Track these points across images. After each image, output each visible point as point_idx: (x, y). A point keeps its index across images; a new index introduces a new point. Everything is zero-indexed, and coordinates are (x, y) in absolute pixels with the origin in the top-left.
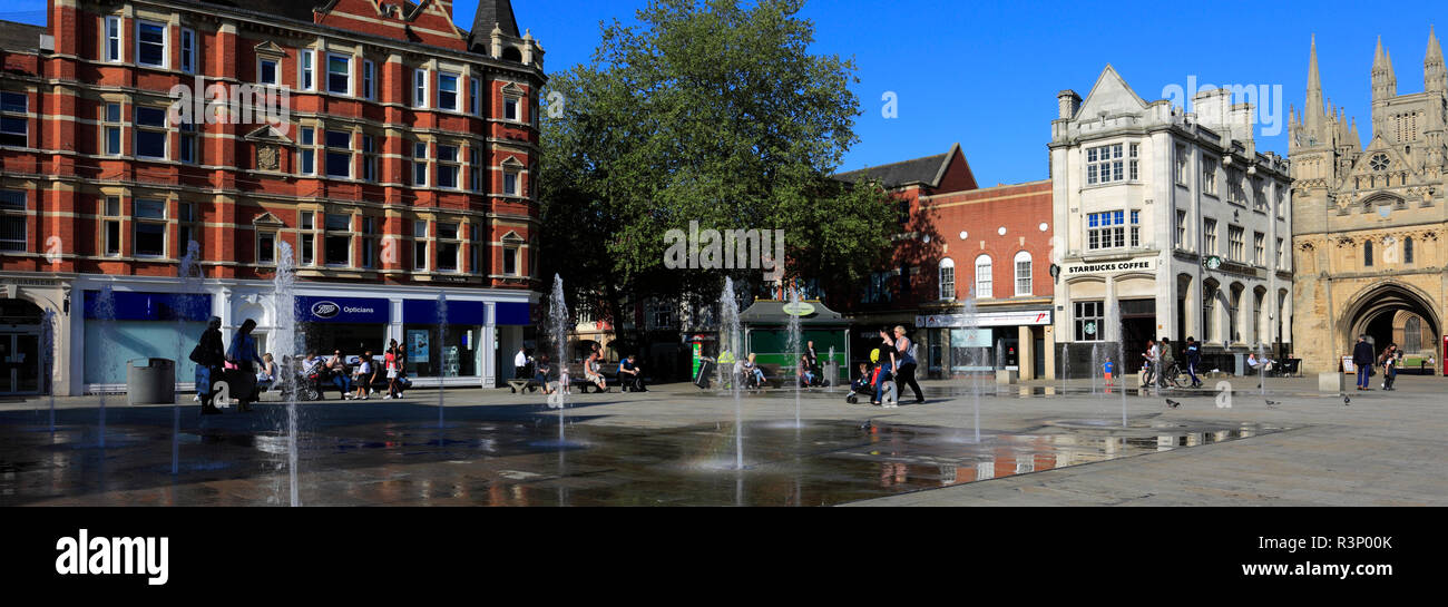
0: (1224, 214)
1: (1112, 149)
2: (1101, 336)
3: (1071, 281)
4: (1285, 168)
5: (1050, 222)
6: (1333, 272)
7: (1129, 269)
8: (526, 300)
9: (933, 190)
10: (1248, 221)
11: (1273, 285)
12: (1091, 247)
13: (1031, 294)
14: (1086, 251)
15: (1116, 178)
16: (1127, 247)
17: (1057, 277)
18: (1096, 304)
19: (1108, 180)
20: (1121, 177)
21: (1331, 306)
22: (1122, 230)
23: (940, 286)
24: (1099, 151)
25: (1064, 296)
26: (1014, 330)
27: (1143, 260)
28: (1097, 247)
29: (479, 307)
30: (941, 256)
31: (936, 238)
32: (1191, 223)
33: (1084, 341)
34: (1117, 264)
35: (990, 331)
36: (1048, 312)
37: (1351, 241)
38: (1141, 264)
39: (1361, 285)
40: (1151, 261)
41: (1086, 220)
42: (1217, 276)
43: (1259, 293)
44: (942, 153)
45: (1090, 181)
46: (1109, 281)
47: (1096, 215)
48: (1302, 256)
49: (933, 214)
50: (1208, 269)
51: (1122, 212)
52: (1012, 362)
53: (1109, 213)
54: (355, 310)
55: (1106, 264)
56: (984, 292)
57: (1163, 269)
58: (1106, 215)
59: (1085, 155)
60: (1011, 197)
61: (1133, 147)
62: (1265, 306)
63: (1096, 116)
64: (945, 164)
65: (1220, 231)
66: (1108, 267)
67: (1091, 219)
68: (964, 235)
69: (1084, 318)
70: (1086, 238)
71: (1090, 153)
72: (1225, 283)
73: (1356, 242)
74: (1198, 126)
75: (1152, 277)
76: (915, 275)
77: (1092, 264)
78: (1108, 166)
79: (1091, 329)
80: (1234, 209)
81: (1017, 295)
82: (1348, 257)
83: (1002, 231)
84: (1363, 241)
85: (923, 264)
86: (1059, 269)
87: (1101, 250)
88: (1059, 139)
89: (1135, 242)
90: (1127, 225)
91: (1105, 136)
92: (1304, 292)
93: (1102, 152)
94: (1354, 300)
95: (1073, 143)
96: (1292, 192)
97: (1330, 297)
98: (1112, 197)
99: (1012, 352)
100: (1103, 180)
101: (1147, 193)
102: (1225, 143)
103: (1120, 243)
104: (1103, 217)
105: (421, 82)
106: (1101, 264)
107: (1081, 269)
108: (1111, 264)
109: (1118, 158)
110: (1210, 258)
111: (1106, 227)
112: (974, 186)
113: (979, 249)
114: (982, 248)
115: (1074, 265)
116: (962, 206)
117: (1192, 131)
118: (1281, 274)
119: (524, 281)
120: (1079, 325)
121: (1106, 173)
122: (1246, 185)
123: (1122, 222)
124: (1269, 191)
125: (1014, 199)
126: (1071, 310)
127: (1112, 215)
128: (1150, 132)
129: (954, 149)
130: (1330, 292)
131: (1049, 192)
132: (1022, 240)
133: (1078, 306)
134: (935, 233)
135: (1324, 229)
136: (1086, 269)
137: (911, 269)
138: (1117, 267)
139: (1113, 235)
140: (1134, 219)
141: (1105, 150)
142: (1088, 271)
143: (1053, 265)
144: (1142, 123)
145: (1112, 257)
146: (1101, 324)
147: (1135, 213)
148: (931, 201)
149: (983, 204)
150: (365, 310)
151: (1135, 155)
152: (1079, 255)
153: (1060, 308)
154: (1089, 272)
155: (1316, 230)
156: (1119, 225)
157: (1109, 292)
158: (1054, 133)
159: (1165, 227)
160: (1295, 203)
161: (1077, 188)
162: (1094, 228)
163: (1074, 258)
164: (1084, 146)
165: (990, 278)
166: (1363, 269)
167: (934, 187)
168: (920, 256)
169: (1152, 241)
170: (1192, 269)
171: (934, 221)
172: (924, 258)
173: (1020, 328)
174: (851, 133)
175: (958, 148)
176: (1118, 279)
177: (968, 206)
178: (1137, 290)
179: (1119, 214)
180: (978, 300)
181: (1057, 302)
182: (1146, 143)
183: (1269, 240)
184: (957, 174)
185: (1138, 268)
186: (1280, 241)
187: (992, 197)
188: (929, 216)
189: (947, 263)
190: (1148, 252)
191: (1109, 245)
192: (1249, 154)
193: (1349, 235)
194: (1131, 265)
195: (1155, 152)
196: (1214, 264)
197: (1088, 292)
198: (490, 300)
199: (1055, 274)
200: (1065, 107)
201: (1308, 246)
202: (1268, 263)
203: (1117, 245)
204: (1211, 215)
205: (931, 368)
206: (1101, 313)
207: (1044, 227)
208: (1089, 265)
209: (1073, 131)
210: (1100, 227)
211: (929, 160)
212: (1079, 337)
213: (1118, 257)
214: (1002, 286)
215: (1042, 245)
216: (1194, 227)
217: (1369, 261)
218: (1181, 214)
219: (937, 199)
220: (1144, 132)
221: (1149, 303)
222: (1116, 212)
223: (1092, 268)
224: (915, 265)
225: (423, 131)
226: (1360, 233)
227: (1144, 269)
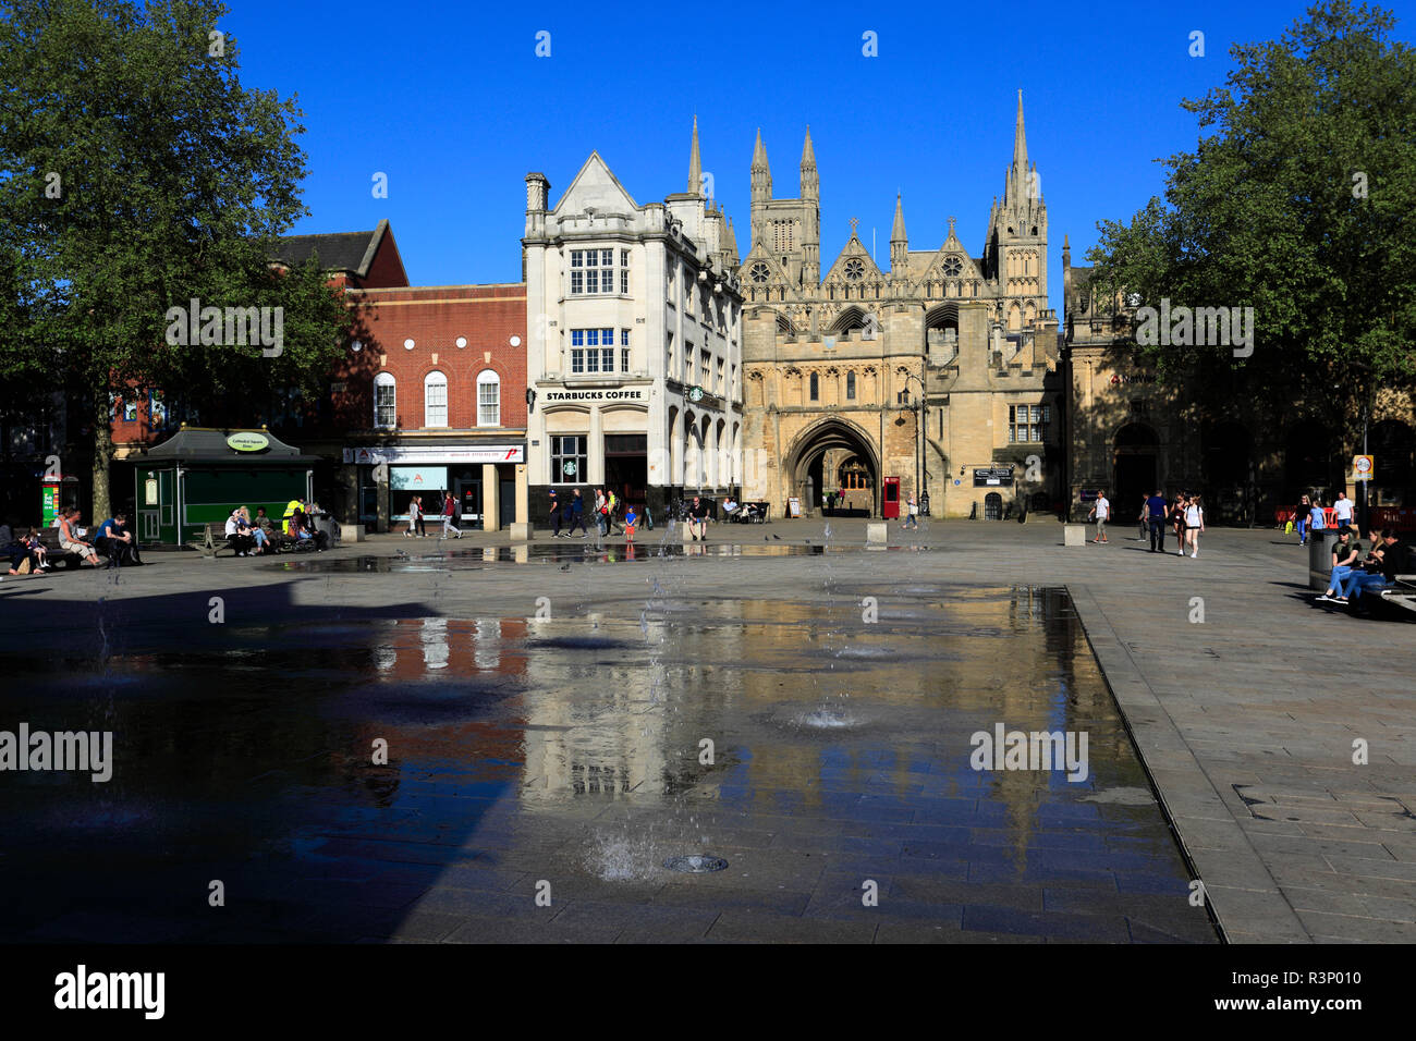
0: (697, 334)
1: (600, 254)
2: (584, 477)
3: (549, 411)
4: (737, 286)
5: (523, 335)
6: (780, 405)
7: (618, 399)
9: (361, 281)
10: (715, 346)
11: (730, 417)
12: (575, 370)
13: (498, 424)
14: (568, 373)
15: (604, 290)
16: (617, 373)
17: (532, 406)
18: (577, 439)
19: (595, 290)
20: (611, 289)
21: (779, 443)
22: (611, 352)
23: (376, 410)
24: (585, 254)
25: (539, 427)
26: (477, 469)
27: (635, 389)
28: (581, 370)
30: (378, 369)
31: (373, 347)
32: (677, 346)
33: (562, 484)
34: (604, 392)
35: (445, 469)
36: (521, 448)
37: (798, 372)
38: (632, 393)
39: (807, 421)
40: (643, 389)
41: (569, 336)
42: (693, 408)
43: (721, 424)
44: (364, 229)
45: (574, 290)
46: (595, 412)
47: (581, 331)
48: (752, 385)
49: (367, 314)
50: (690, 401)
51: (611, 330)
52: (469, 508)
53: (596, 330)
55: (591, 391)
56: (436, 418)
57: (656, 398)
58: (593, 332)
59: (568, 257)
60: (476, 300)
61: (624, 253)
62: (722, 441)
63: (581, 212)
64: (372, 246)
65: (696, 351)
66: (593, 395)
67: (574, 336)
68: (409, 344)
69: (563, 455)
70: (569, 358)
71: (574, 256)
72: (699, 413)
73: (804, 372)
74: (683, 237)
75: (644, 409)
76: (339, 392)
77: (574, 389)
78: (596, 273)
79: (571, 469)
80: (704, 331)
81: (481, 423)
82: (795, 389)
83: (461, 343)
84: (809, 373)
85: (351, 378)
86: (534, 394)
87: (586, 375)
88: (536, 234)
89: (625, 368)
90: (617, 346)
91: (594, 238)
92: (753, 425)
93: (589, 256)
94: (800, 436)
95: (552, 241)
96: (743, 311)
97: (778, 433)
98: (597, 311)
99: (469, 497)
100: (589, 290)
101: (637, 310)
102: (701, 255)
103: (609, 367)
104: (604, 335)
106: (585, 391)
107: (561, 396)
108: (598, 391)
109: (607, 266)
110: (691, 388)
111: (593, 347)
112: (403, 282)
113: (431, 364)
114: (435, 362)
115: (553, 390)
116: (408, 306)
117: (678, 239)
118: (737, 407)
120: (556, 465)
121: (593, 283)
122: (712, 303)
123: (611, 342)
124: (727, 310)
125: (478, 303)
126: (546, 445)
127: (600, 333)
128: (643, 239)
129: (383, 228)
130: (778, 427)
131: (523, 298)
132: (488, 356)
133: (556, 440)
134: (370, 339)
135: (773, 357)
136: (568, 396)
137: (334, 385)
138: (604, 395)
139: (600, 357)
140: (625, 341)
141: (592, 254)
142: (571, 398)
143: (528, 391)
144: (634, 227)
145: (600, 384)
146: (583, 464)
147: (625, 332)
148: (365, 295)
149: (436, 306)
151: (626, 265)
152: (558, 378)
153: (536, 443)
154: (571, 401)
155: (764, 357)
156: (608, 346)
157: (596, 426)
158: (529, 227)
159: (658, 353)
160: (746, 326)
161: (558, 297)
162: (578, 347)
163: (552, 383)
164: (567, 247)
165: (445, 401)
166: (809, 403)
167: (359, 276)
168: (347, 368)
169: (645, 368)
170: (677, 400)
171: (369, 323)
172: (354, 370)
173: (484, 466)
175: (387, 227)
176: (605, 410)
177: (417, 305)
178: (625, 423)
179: (608, 332)
180: (429, 430)
181: (530, 437)
182: (636, 249)
183: (728, 364)
184: (387, 268)
185: (629, 399)
186: (734, 367)
187: (447, 298)
188: (362, 316)
189: (385, 379)
190: (639, 380)
191: (596, 369)
192: (716, 270)
193: (797, 365)
194: (621, 394)
195: (648, 260)
196: (696, 396)
197: (568, 424)
199: (531, 400)
200: (534, 192)
201: (757, 375)
202: (726, 393)
203: (590, 369)
204: (691, 339)
205: (362, 517)
206: (583, 449)
207: (515, 341)
208: (571, 392)
209: (551, 226)
210: (585, 346)
211: (346, 238)
212: (556, 478)
213: (607, 383)
214: (461, 412)
215: (514, 365)
216: (679, 353)
217: (814, 395)
218: (670, 336)
219: (372, 294)
220: (636, 238)
221: (640, 440)
222: (604, 330)
223: (575, 396)
224: (340, 380)
226: (807, 363)
227: (635, 400)
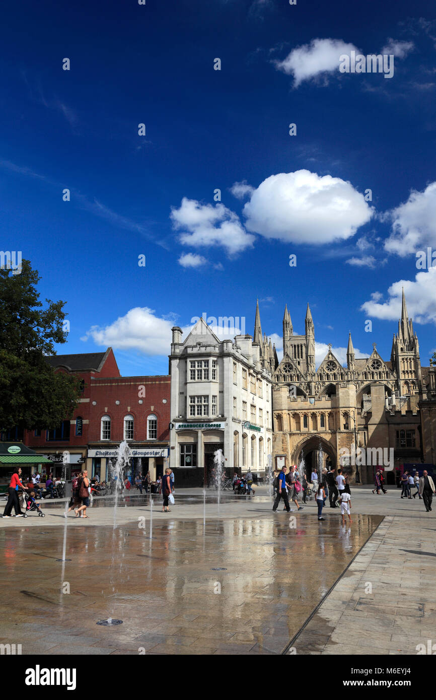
0: (249, 398)
1: (203, 362)
2: (195, 464)
3: (179, 433)
5: (169, 398)
10: (257, 402)
11: (266, 435)
12: (191, 414)
13: (156, 439)
14: (188, 416)
15: (205, 378)
16: (210, 416)
17: (172, 430)
18: (192, 446)
19: (201, 379)
20: (208, 378)
21: (289, 448)
22: (208, 406)
23: (102, 432)
24: (196, 363)
25: (175, 440)
26: (146, 460)
27: (218, 423)
28: (194, 414)
30: (103, 414)
31: (101, 404)
32: (238, 403)
33: (185, 467)
34: (205, 424)
36: (167, 450)
37: (298, 415)
38: (217, 425)
39: (302, 437)
40: (222, 423)
41: (189, 399)
43: (261, 439)
45: (191, 378)
46: (200, 433)
47: (194, 397)
50: (245, 428)
53: (201, 396)
55: (199, 424)
56: (129, 436)
57: (228, 427)
58: (199, 397)
59: (189, 364)
60: (147, 383)
61: (214, 362)
62: (262, 447)
63: (195, 344)
64: (104, 359)
65: (248, 408)
66: (200, 426)
67: (191, 399)
68: (118, 403)
69: (185, 453)
70: (189, 409)
71: (192, 363)
72: (250, 434)
73: (300, 415)
74: (242, 354)
75: (223, 432)
76: (86, 425)
77: (191, 423)
78: (201, 371)
79: (189, 460)
80: (252, 396)
81: (148, 439)
82: (296, 423)
83: (141, 402)
84: (303, 415)
86: (173, 425)
87: (196, 416)
88: (175, 354)
89: (214, 413)
90: (210, 403)
91: (201, 355)
92: (277, 440)
94: (299, 445)
95: (182, 357)
96: (272, 388)
97: (289, 443)
98: (202, 388)
100: (198, 379)
101: (220, 387)
102: (251, 362)
103: (207, 413)
104: (205, 398)
106: (196, 424)
107: (185, 426)
108: (202, 424)
109: (206, 368)
110: (245, 422)
111: (200, 404)
113: (127, 412)
114: (129, 411)
115: (181, 424)
116: (117, 385)
117: (239, 356)
118: (269, 431)
120: (182, 458)
121: (200, 375)
122: (256, 384)
123: (208, 401)
124: (264, 386)
125: (149, 384)
126: (178, 449)
127: (203, 398)
128: (222, 356)
131: (170, 382)
132: (152, 408)
133: (182, 446)
134: (100, 400)
135: (286, 408)
137: (83, 421)
139: (203, 408)
140: (214, 401)
141: (199, 362)
142: (189, 427)
143: (170, 423)
144: (218, 350)
145: (202, 420)
146: (195, 457)
147: (214, 397)
148: (99, 381)
149: (130, 385)
151: (215, 367)
152: (184, 418)
153: (174, 448)
155: (282, 408)
156: (206, 403)
157: (201, 440)
159: (228, 406)
161: (184, 381)
162: (193, 404)
163: (181, 420)
164: (189, 360)
165: (133, 429)
166: (303, 429)
167: (98, 373)
168: (90, 414)
169: (223, 413)
170: (238, 428)
173: (150, 459)
176: (205, 433)
177: (121, 385)
178: (213, 439)
179: (207, 397)
181: (172, 444)
182: (219, 360)
183: (264, 411)
184: (111, 369)
185: (215, 428)
186: (267, 413)
187: (135, 382)
189: (106, 418)
190: (220, 419)
191: (201, 414)
193: (298, 412)
194: (212, 425)
195: (224, 365)
196: (248, 426)
197: (188, 439)
199: (171, 428)
200: (177, 336)
201: (279, 416)
202: (264, 424)
203: (198, 414)
204: (245, 400)
206: (195, 451)
207: (165, 401)
208: (189, 424)
209: (182, 350)
210: (196, 403)
211: (93, 355)
212: (182, 464)
213: (206, 420)
214: (140, 433)
215: (164, 412)
216: (239, 407)
217: (306, 425)
218: (235, 399)
219: (102, 380)
220: (219, 355)
221: (221, 446)
222: (205, 396)
223: (191, 426)
224: (86, 419)
226: (302, 411)
227: (219, 427)
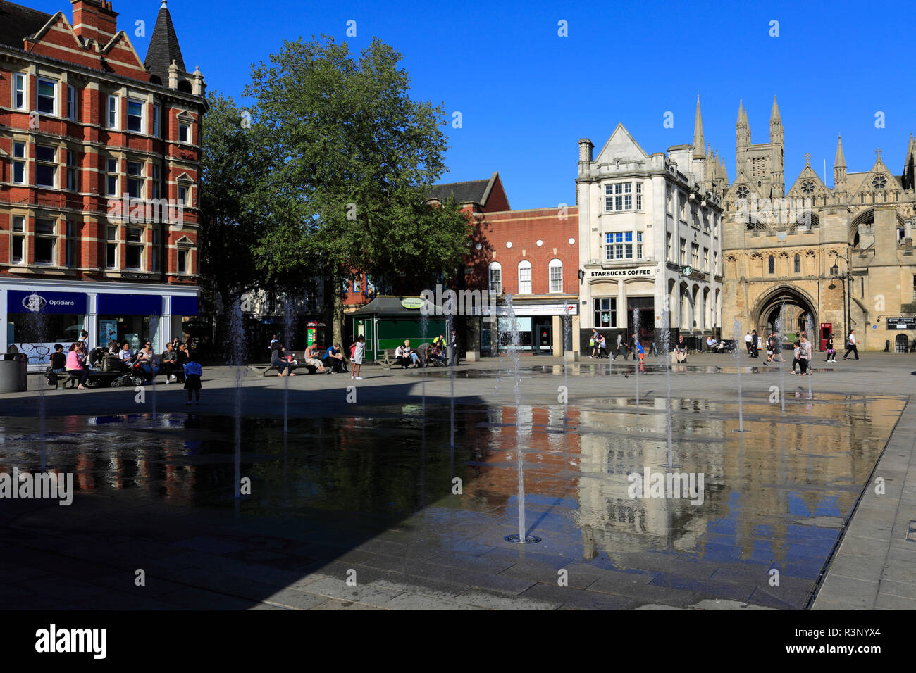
0: (689, 234)
1: (623, 186)
2: (614, 324)
3: (592, 283)
4: (718, 201)
5: (577, 238)
6: (748, 277)
7: (635, 275)
8: (195, 294)
9: (482, 209)
10: (701, 240)
11: (713, 285)
12: (608, 258)
13: (561, 292)
14: (604, 260)
15: (626, 208)
16: (635, 259)
17: (582, 280)
18: (610, 300)
19: (621, 208)
20: (630, 207)
21: (747, 301)
22: (631, 246)
23: (490, 285)
24: (614, 187)
25: (587, 293)
26: (549, 319)
27: (646, 269)
28: (612, 257)
29: (158, 300)
30: (491, 260)
31: (488, 247)
32: (674, 241)
33: (601, 328)
34: (627, 271)
35: (530, 319)
36: (576, 306)
37: (760, 255)
38: (644, 271)
39: (766, 287)
40: (652, 269)
41: (604, 238)
42: (686, 280)
43: (706, 290)
44: (484, 178)
45: (607, 209)
46: (621, 283)
47: (612, 234)
48: (729, 265)
49: (486, 228)
50: (683, 276)
51: (631, 233)
52: (545, 343)
53: (621, 233)
54: (58, 303)
55: (618, 270)
56: (525, 289)
57: (660, 274)
58: (619, 234)
59: (604, 189)
60: (547, 217)
61: (639, 185)
62: (708, 300)
63: (612, 161)
64: (489, 188)
65: (687, 248)
66: (620, 273)
67: (608, 237)
68: (509, 245)
69: (601, 310)
70: (604, 250)
71: (607, 188)
72: (690, 284)
73: (764, 255)
74: (678, 172)
75: (652, 281)
76: (469, 274)
77: (608, 270)
78: (621, 198)
79: (606, 318)
80: (694, 231)
81: (551, 291)
82: (757, 267)
83: (540, 243)
84: (768, 256)
85: (476, 266)
86: (583, 273)
87: (615, 260)
88: (584, 176)
89: (640, 256)
90: (634, 242)
91: (619, 176)
92: (730, 290)
93: (617, 187)
94: (762, 297)
95: (594, 180)
96: (722, 218)
97: (747, 295)
98: (622, 221)
99: (545, 335)
100: (617, 208)
101: (648, 219)
102: (691, 184)
103: (629, 255)
104: (627, 235)
105: (113, 107)
106: (615, 271)
107: (600, 274)
108: (623, 270)
109: (628, 193)
110: (684, 267)
111: (619, 243)
112: (507, 208)
113: (522, 256)
114: (524, 255)
115: (595, 271)
116: (508, 222)
117: (674, 174)
118: (717, 279)
119: (194, 278)
120: (597, 316)
121: (619, 204)
122: (699, 213)
123: (631, 240)
124: (711, 217)
125: (549, 219)
126: (591, 304)
127: (624, 235)
128: (651, 176)
129: (495, 177)
130: (747, 292)
131: (577, 215)
132: (555, 251)
133: (597, 301)
134: (486, 243)
135: (743, 246)
136: (604, 274)
137: (466, 270)
138: (626, 273)
139: (624, 249)
140: (640, 239)
141: (619, 186)
142: (606, 274)
143: (580, 270)
144: (645, 168)
145: (624, 266)
146: (614, 315)
147: (640, 233)
148: (484, 217)
149: (525, 221)
150: (67, 303)
151: (640, 192)
152: (598, 263)
153: (584, 303)
154: (606, 277)
155: (737, 247)
156: (629, 243)
157: (621, 292)
158: (580, 171)
159: (661, 246)
160: (724, 227)
161: (597, 213)
162: (610, 244)
163: (594, 266)
164: (603, 183)
165: (531, 279)
166: (768, 276)
167: (481, 206)
168: (473, 260)
169: (652, 255)
170: (674, 275)
171: (486, 233)
172: (477, 261)
173: (554, 317)
174: (442, 166)
175: (497, 176)
176: (627, 282)
177: (513, 222)
178: (641, 290)
179: (629, 234)
180: (520, 296)
181: (582, 299)
182: (647, 182)
183: (711, 252)
184: (498, 200)
185: (642, 275)
186: (716, 253)
187: (531, 216)
188: (482, 229)
189: (495, 266)
190: (649, 263)
191: (621, 257)
192: (702, 192)
193: (759, 251)
194: (637, 272)
195: (654, 189)
196: (688, 272)
197: (605, 291)
198: (167, 294)
199: (581, 277)
200: (584, 150)
201: (732, 258)
202: (710, 270)
203: (618, 257)
204: (684, 237)
205: (482, 347)
206: (614, 306)
207: (572, 241)
208: (606, 271)
209: (593, 171)
210: (615, 243)
211: (474, 184)
212: (597, 324)
213: (628, 265)
214: (539, 284)
215: (571, 255)
216: (676, 246)
217: (771, 270)
218: (669, 235)
219: (488, 216)
220: (646, 175)
221: (650, 300)
222: (627, 233)
223: (608, 274)
224: (470, 267)
225: (116, 150)
226: (766, 250)
227: (647, 275)
